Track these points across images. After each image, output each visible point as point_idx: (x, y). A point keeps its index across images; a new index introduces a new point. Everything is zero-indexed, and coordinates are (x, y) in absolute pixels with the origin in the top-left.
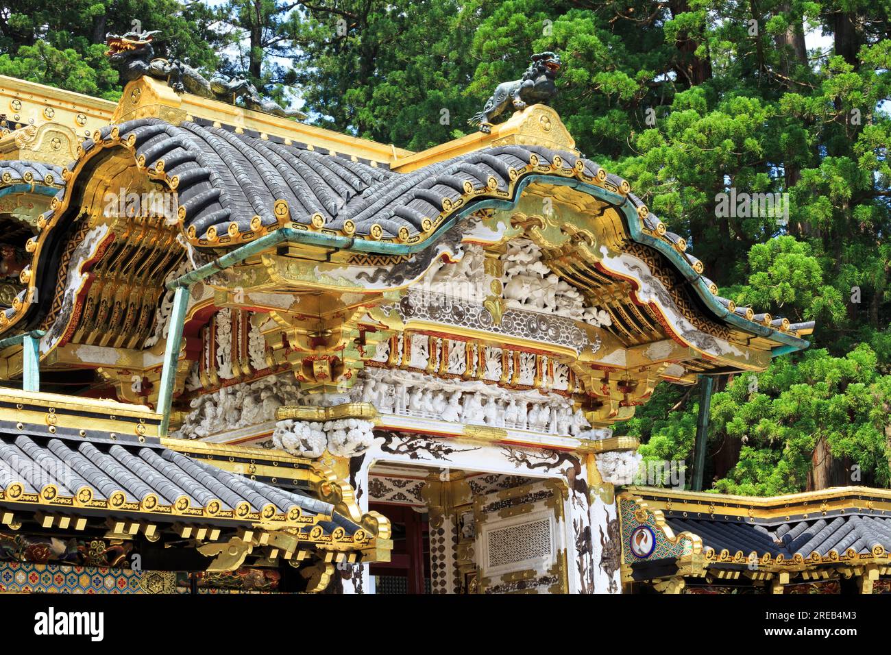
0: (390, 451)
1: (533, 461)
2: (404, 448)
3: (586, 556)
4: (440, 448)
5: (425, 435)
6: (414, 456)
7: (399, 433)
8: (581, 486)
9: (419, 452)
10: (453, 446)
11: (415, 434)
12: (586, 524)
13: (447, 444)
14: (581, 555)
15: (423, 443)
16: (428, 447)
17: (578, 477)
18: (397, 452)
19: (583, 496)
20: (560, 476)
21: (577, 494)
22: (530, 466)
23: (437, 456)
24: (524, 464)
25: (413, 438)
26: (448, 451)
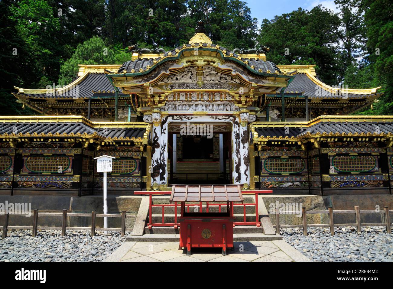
0: (175, 119)
1: (220, 118)
2: (178, 118)
3: (238, 140)
4: (189, 117)
5: (184, 115)
6: (182, 120)
7: (176, 115)
8: (236, 123)
9: (183, 119)
10: (193, 117)
11: (181, 115)
12: (238, 132)
13: (191, 117)
14: (236, 140)
15: (184, 117)
16: (185, 117)
17: (236, 121)
18: (177, 119)
19: (237, 126)
20: (230, 121)
21: (236, 125)
22: (219, 119)
23: (189, 119)
24: (217, 119)
25: (180, 116)
26: (192, 118)
